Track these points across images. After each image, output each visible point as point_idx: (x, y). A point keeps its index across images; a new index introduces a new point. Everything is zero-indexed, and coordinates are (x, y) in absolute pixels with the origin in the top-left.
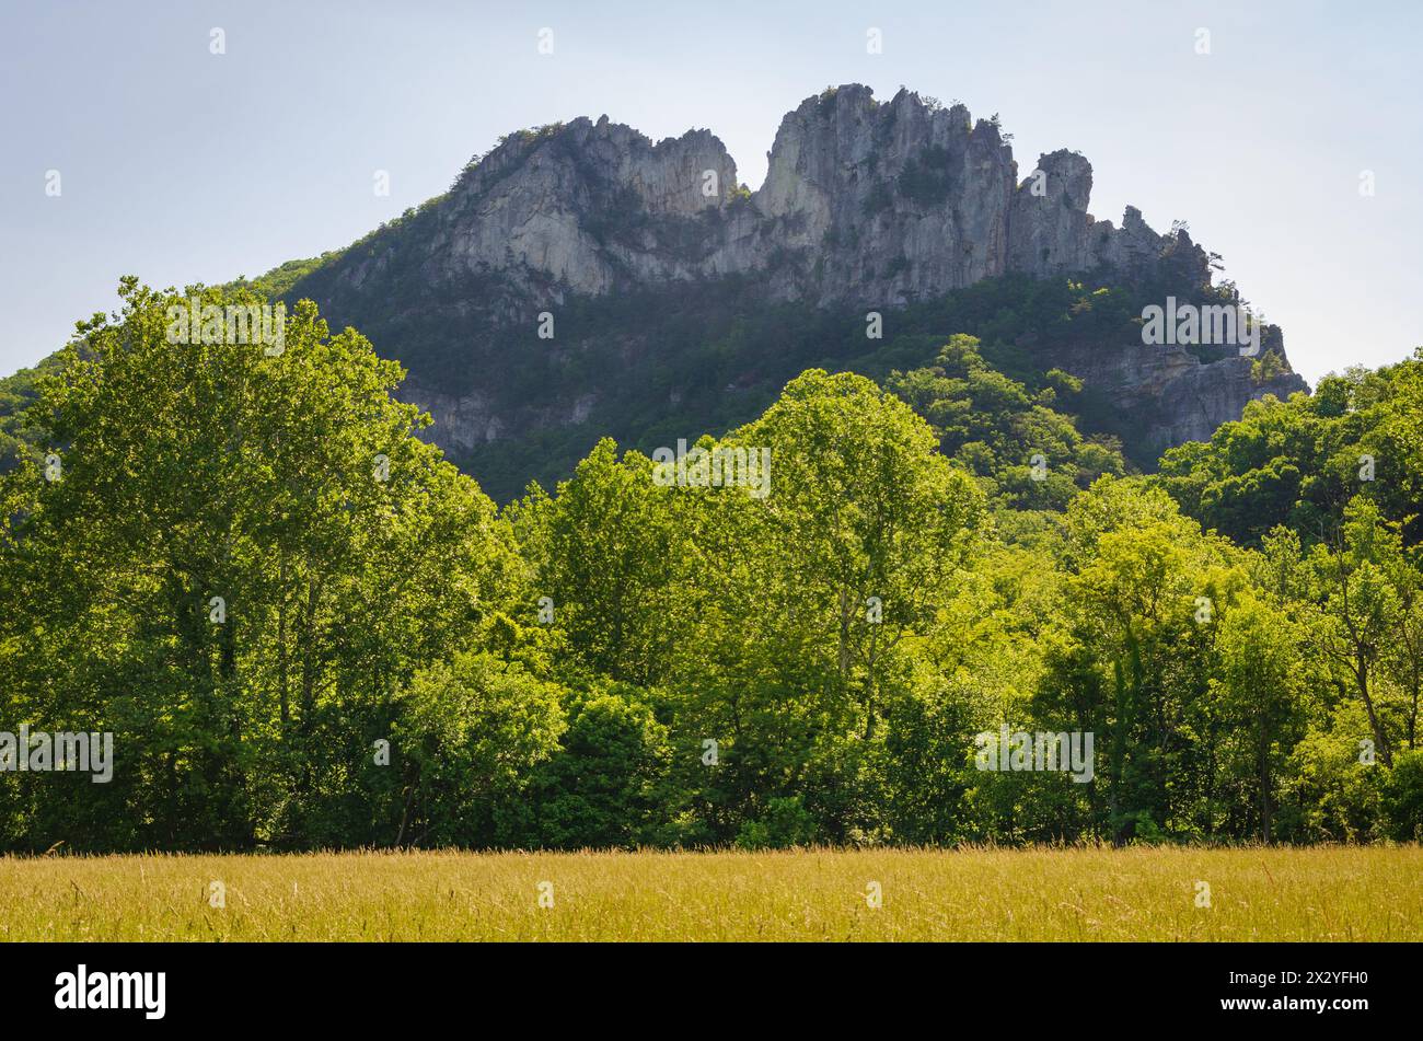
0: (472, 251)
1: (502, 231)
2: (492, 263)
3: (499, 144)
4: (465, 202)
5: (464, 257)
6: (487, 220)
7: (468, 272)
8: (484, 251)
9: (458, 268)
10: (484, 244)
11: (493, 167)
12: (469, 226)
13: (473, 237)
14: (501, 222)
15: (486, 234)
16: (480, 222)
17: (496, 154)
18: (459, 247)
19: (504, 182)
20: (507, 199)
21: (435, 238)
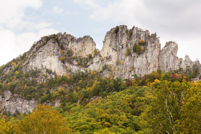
0: (33, 65)
1: (41, 60)
2: (38, 68)
3: (41, 39)
4: (32, 53)
5: (31, 67)
6: (37, 57)
7: (32, 70)
8: (36, 65)
9: (30, 69)
10: (36, 63)
11: (39, 45)
12: (33, 59)
13: (34, 61)
14: (40, 58)
15: (37, 61)
16: (35, 58)
17: (40, 41)
18: (31, 64)
19: (41, 48)
20: (42, 52)
21: (25, 62)
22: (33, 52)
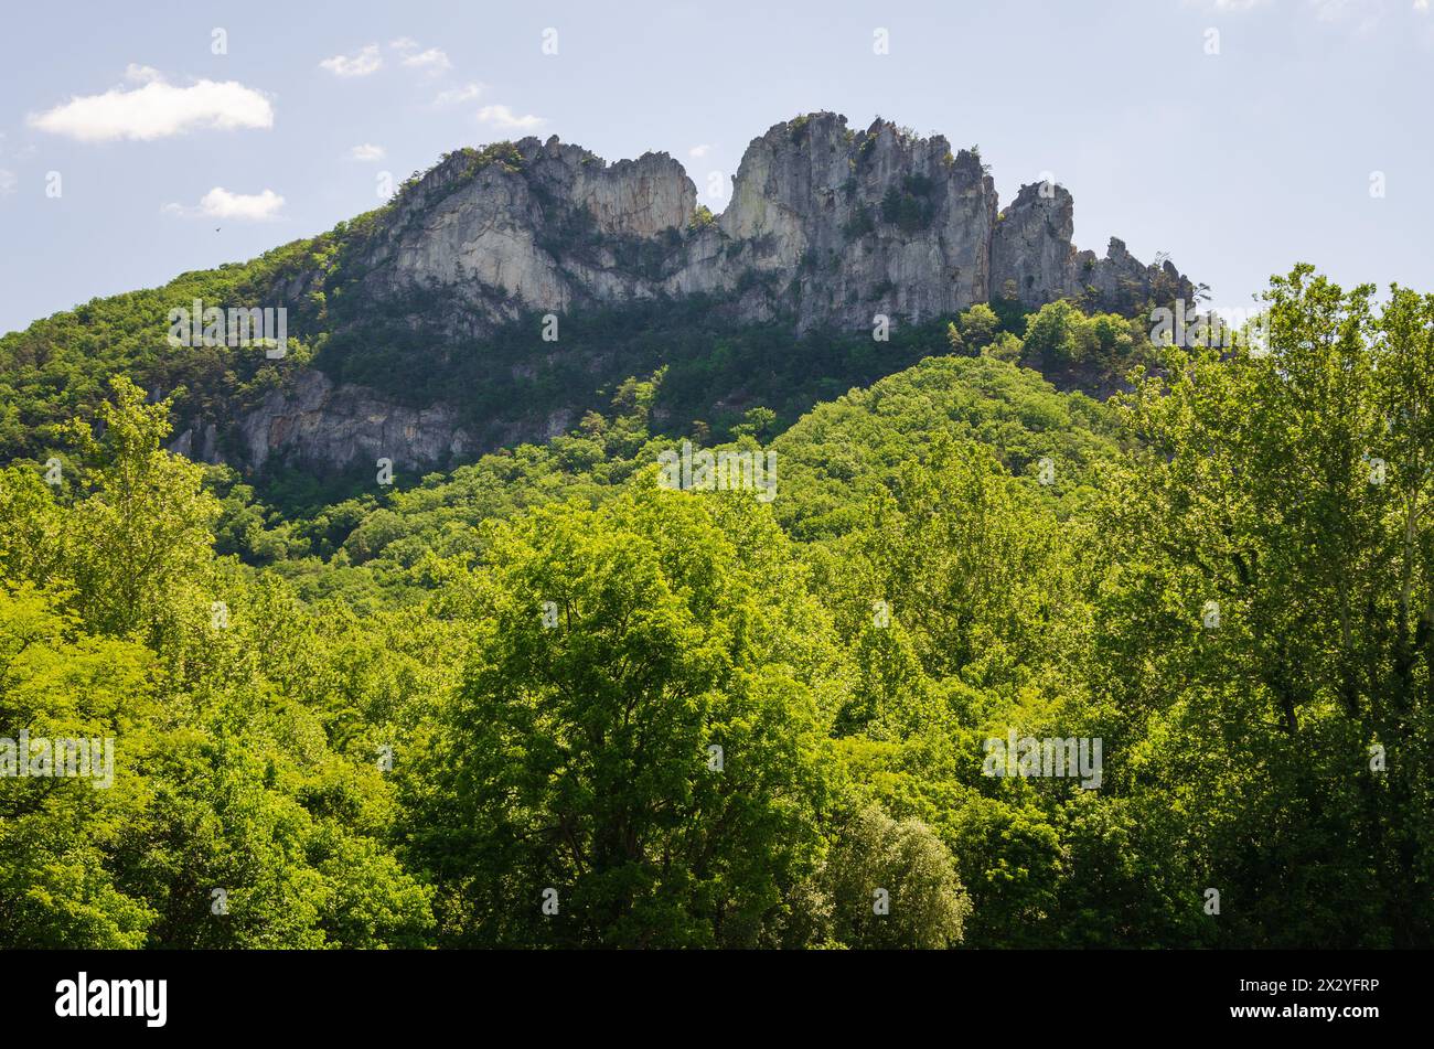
0: (419, 265)
1: (452, 247)
2: (441, 278)
3: (442, 161)
4: (409, 217)
5: (411, 272)
6: (435, 235)
7: (416, 286)
8: (432, 265)
9: (405, 281)
10: (432, 259)
11: (437, 183)
12: (416, 240)
13: (420, 252)
14: (451, 237)
15: (434, 249)
16: (428, 237)
17: (439, 170)
18: (405, 261)
19: (451, 199)
20: (456, 215)
21: (376, 252)
22: (413, 214)
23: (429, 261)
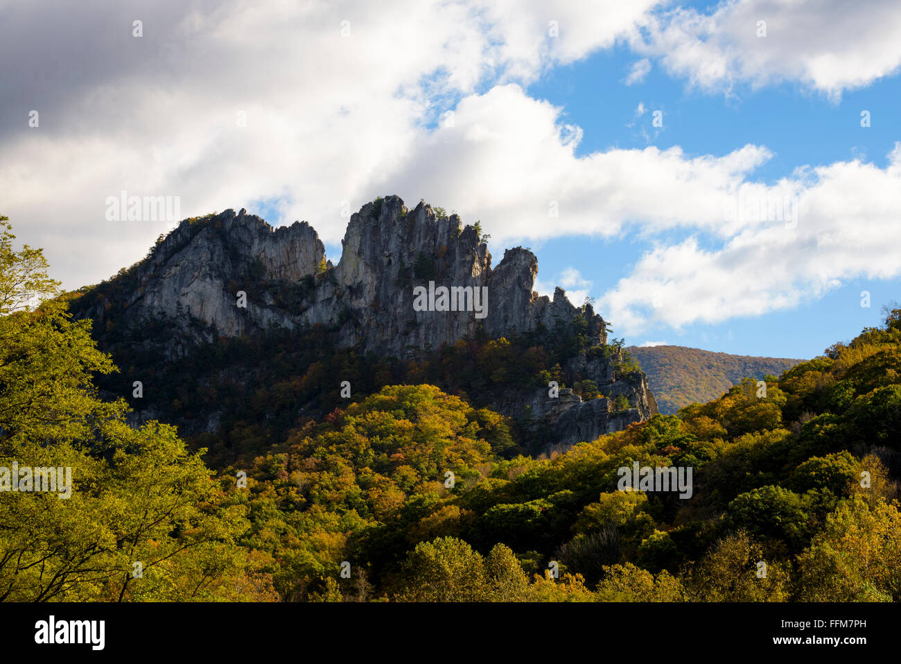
0: (156, 303)
1: (175, 290)
2: (168, 312)
3: (177, 227)
5: (151, 307)
6: (166, 282)
7: (153, 319)
8: (164, 304)
9: (147, 315)
10: (164, 299)
11: (172, 243)
12: (155, 286)
13: (157, 294)
14: (174, 284)
15: (165, 292)
16: (161, 284)
17: (175, 233)
18: (148, 300)
19: (176, 256)
20: (178, 268)
21: (135, 293)
22: (156, 266)
23: (161, 301)
